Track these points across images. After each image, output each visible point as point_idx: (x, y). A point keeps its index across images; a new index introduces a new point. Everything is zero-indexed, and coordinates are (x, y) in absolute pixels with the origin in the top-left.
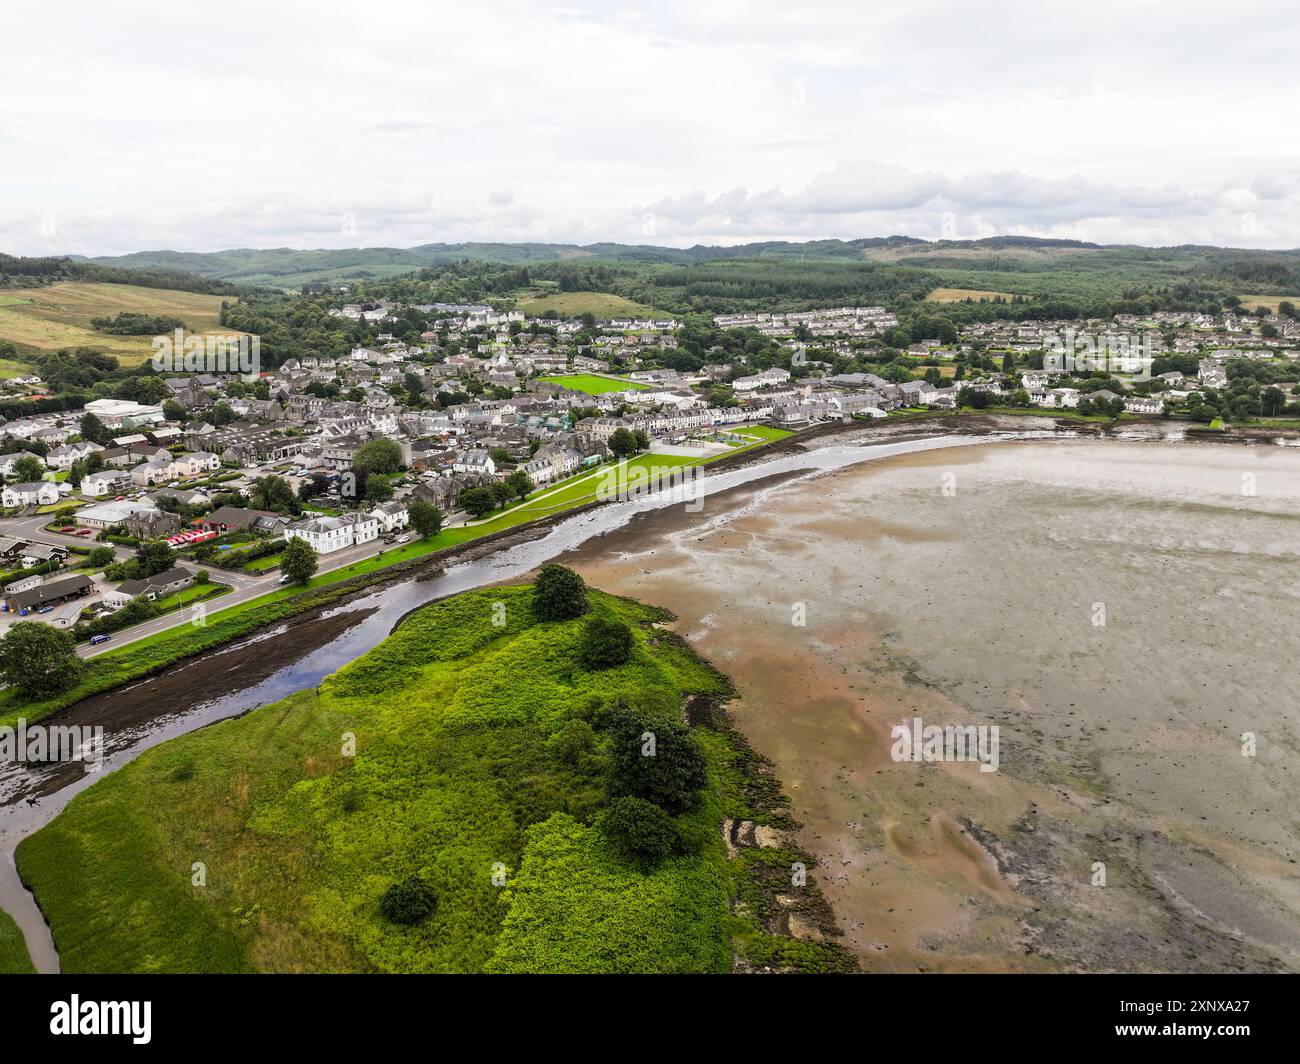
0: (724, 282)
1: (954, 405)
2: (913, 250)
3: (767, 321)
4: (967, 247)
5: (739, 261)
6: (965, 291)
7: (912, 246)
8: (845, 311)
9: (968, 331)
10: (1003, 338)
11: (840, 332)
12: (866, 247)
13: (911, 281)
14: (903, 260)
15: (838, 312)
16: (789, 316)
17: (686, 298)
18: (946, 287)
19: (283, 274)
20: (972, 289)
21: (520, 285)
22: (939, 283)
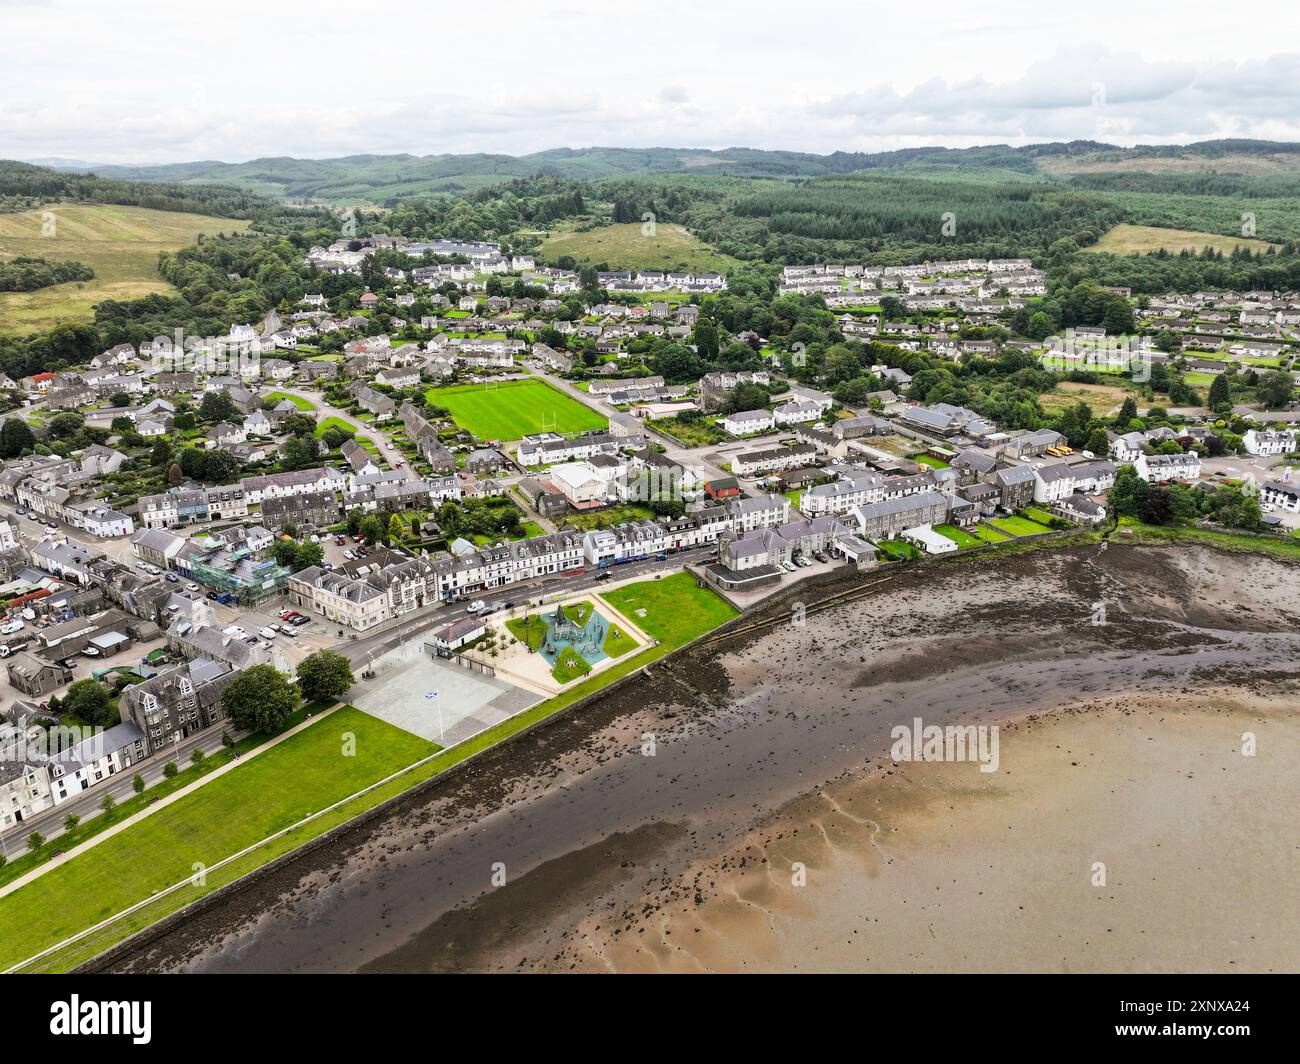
0: (818, 213)
1: (1102, 514)
2: (1099, 160)
3: (857, 276)
4: (1172, 156)
5: (856, 179)
6: (1160, 231)
7: (1099, 154)
8: (971, 265)
9: (1155, 309)
10: (1212, 325)
11: (953, 304)
12: (1039, 154)
13: (1081, 214)
14: (1082, 176)
15: (962, 266)
16: (888, 271)
17: (761, 237)
18: (1132, 223)
19: (383, 185)
20: (1170, 227)
21: (571, 212)
22: (1122, 217)
